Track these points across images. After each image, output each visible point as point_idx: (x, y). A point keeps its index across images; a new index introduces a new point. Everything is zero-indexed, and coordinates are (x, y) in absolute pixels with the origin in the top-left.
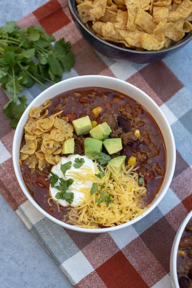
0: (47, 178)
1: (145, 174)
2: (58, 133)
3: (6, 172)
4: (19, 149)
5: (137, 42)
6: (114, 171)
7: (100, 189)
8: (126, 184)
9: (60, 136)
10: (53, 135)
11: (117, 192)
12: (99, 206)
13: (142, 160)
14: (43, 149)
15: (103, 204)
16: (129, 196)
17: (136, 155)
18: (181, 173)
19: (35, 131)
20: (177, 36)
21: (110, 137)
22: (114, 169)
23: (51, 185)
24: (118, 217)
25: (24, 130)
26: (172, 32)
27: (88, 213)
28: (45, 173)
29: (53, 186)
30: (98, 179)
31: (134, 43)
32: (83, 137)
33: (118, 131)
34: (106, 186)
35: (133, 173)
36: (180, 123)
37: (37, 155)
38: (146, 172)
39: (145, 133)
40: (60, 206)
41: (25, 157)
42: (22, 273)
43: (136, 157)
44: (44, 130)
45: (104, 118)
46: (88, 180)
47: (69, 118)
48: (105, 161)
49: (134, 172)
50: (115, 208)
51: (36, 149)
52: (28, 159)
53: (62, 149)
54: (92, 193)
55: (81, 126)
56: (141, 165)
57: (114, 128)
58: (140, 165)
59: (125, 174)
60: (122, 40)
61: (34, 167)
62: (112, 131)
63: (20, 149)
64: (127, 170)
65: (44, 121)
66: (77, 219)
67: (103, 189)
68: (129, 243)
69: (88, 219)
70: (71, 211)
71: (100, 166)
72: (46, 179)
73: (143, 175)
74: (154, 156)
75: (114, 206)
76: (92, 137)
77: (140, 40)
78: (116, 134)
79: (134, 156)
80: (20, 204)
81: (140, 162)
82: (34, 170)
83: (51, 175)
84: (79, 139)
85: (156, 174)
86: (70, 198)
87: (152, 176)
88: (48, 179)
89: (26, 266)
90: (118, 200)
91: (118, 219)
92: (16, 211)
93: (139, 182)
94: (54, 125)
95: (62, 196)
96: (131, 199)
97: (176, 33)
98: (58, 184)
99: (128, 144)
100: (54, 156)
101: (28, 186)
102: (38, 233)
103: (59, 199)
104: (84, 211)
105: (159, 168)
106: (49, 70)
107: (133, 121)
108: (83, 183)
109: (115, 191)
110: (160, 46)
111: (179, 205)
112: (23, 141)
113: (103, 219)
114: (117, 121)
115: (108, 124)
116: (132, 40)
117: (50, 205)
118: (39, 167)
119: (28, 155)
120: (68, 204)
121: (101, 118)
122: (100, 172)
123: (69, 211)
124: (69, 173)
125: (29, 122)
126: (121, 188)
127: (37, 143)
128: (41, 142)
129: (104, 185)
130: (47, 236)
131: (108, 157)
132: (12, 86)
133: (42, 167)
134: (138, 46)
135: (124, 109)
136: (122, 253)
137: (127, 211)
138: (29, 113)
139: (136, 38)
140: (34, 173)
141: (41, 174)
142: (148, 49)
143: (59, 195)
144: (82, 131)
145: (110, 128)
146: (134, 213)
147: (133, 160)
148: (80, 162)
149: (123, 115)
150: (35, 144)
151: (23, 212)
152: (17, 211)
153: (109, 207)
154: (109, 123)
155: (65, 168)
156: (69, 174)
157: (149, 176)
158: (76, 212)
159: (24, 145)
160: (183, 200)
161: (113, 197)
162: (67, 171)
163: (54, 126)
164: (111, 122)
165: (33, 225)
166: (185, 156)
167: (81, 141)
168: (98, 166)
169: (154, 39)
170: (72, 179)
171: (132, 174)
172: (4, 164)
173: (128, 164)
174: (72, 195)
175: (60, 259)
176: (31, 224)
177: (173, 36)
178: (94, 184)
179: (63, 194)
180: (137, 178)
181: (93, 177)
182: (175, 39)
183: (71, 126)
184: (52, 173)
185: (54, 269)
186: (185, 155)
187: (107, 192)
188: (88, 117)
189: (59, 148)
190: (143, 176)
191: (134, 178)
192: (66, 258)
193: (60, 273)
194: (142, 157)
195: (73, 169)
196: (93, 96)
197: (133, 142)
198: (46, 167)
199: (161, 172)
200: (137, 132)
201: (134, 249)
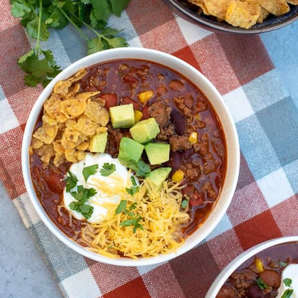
0: (63, 178)
1: (192, 196)
2: (87, 124)
3: (9, 145)
4: (32, 132)
5: (220, 10)
6: (151, 189)
7: (129, 209)
8: (163, 207)
9: (90, 128)
10: (80, 125)
11: (150, 216)
12: (123, 229)
13: (192, 178)
14: (63, 141)
15: (129, 229)
16: (163, 224)
17: (185, 168)
18: (242, 189)
19: (58, 115)
20: (279, 8)
21: (156, 140)
22: (152, 186)
23: (65, 188)
24: (145, 248)
25: (43, 108)
26: (273, 3)
27: (108, 234)
28: (61, 171)
29: (68, 191)
30: (130, 195)
31: (215, 12)
32: (120, 132)
33: (167, 131)
34: (138, 206)
35: (177, 192)
36: (256, 118)
37: (54, 147)
38: (194, 193)
39: (204, 138)
40: (73, 218)
41: (38, 145)
42: (8, 282)
43: (185, 172)
44: (70, 116)
45: (153, 110)
46: (115, 194)
47: (106, 101)
48: (143, 172)
49: (178, 190)
50: (143, 236)
51: (54, 137)
52: (42, 147)
53: (89, 145)
54: (117, 212)
55: (120, 118)
56: (189, 183)
57: (163, 127)
58: (187, 182)
59: (165, 192)
60: (200, 2)
61: (48, 161)
62: (161, 130)
63: (34, 133)
64: (169, 187)
65: (72, 102)
66: (92, 239)
67: (133, 210)
68: (153, 269)
69: (106, 242)
70: (86, 227)
71: (135, 178)
72: (61, 180)
73: (189, 196)
74: (209, 173)
75: (143, 233)
76: (131, 138)
77: (225, 8)
78: (164, 135)
79: (183, 170)
80: (20, 193)
81: (188, 180)
82: (46, 164)
83: (68, 175)
84: (115, 133)
85: (206, 196)
86: (87, 212)
87: (200, 200)
88: (64, 180)
89: (14, 274)
90: (150, 225)
91: (145, 251)
92: (13, 200)
93: (181, 205)
94: (84, 112)
95: (78, 208)
96: (167, 228)
97: (278, 5)
98: (75, 189)
99: (178, 151)
100: (77, 150)
101: (36, 184)
102: (38, 236)
103: (74, 210)
104: (103, 231)
105: (213, 190)
106: (91, 13)
107: (191, 119)
108: (108, 197)
109: (148, 213)
110: (250, 21)
111: (229, 232)
112: (39, 121)
113: (125, 247)
114: (169, 117)
115: (157, 121)
116: (215, 7)
117: (61, 214)
118: (55, 162)
119: (43, 144)
120: (84, 218)
121: (150, 109)
122: (133, 186)
123: (84, 226)
124: (93, 179)
125: (51, 98)
126: (156, 211)
127: (57, 130)
128: (62, 128)
129: (135, 205)
130: (48, 242)
131: (147, 168)
132: (35, 27)
133: (58, 162)
134: (220, 17)
135: (183, 100)
136: (142, 279)
137: (158, 242)
138: (54, 87)
139: (220, 5)
140: (46, 169)
141: (55, 171)
142: (234, 25)
143: (74, 205)
144: (120, 125)
145: (158, 128)
146: (167, 246)
147: (179, 175)
148: (110, 169)
149: (180, 109)
150: (55, 131)
151: (23, 205)
152: (15, 201)
153: (135, 234)
154: (159, 120)
155: (89, 171)
156: (92, 182)
157: (197, 200)
158: (92, 230)
159: (39, 127)
160: (235, 226)
161: (144, 221)
162: (91, 177)
163: (85, 114)
164: (161, 119)
165: (33, 225)
166: (253, 166)
167: (116, 137)
168: (132, 177)
169: (245, 11)
170: (95, 190)
171: (175, 194)
172: (8, 134)
173: (173, 179)
174: (91, 210)
175: (60, 273)
176: (31, 223)
177: (272, 8)
178: (122, 201)
179: (80, 206)
180: (180, 200)
181: (123, 191)
182: (274, 13)
183: (107, 114)
184: (70, 173)
185: (50, 283)
186: (253, 164)
187: (138, 213)
188: (131, 105)
189: (85, 141)
190: (188, 198)
191: (177, 200)
192: (68, 275)
193: (56, 290)
194: (193, 173)
195: (98, 175)
196: (144, 74)
197: (186, 150)
198: (64, 163)
199: (213, 196)
200: (194, 136)
201: (158, 277)
